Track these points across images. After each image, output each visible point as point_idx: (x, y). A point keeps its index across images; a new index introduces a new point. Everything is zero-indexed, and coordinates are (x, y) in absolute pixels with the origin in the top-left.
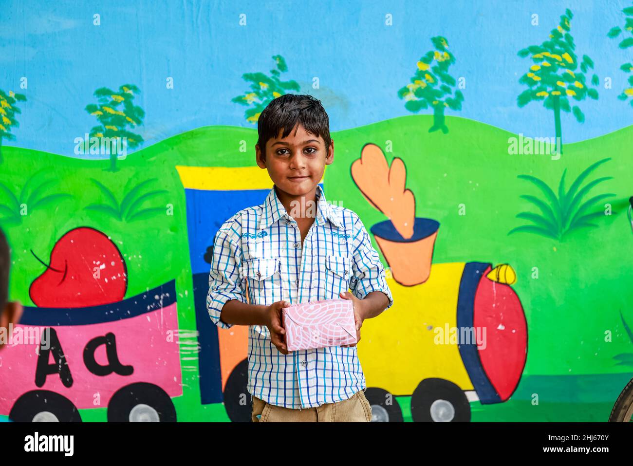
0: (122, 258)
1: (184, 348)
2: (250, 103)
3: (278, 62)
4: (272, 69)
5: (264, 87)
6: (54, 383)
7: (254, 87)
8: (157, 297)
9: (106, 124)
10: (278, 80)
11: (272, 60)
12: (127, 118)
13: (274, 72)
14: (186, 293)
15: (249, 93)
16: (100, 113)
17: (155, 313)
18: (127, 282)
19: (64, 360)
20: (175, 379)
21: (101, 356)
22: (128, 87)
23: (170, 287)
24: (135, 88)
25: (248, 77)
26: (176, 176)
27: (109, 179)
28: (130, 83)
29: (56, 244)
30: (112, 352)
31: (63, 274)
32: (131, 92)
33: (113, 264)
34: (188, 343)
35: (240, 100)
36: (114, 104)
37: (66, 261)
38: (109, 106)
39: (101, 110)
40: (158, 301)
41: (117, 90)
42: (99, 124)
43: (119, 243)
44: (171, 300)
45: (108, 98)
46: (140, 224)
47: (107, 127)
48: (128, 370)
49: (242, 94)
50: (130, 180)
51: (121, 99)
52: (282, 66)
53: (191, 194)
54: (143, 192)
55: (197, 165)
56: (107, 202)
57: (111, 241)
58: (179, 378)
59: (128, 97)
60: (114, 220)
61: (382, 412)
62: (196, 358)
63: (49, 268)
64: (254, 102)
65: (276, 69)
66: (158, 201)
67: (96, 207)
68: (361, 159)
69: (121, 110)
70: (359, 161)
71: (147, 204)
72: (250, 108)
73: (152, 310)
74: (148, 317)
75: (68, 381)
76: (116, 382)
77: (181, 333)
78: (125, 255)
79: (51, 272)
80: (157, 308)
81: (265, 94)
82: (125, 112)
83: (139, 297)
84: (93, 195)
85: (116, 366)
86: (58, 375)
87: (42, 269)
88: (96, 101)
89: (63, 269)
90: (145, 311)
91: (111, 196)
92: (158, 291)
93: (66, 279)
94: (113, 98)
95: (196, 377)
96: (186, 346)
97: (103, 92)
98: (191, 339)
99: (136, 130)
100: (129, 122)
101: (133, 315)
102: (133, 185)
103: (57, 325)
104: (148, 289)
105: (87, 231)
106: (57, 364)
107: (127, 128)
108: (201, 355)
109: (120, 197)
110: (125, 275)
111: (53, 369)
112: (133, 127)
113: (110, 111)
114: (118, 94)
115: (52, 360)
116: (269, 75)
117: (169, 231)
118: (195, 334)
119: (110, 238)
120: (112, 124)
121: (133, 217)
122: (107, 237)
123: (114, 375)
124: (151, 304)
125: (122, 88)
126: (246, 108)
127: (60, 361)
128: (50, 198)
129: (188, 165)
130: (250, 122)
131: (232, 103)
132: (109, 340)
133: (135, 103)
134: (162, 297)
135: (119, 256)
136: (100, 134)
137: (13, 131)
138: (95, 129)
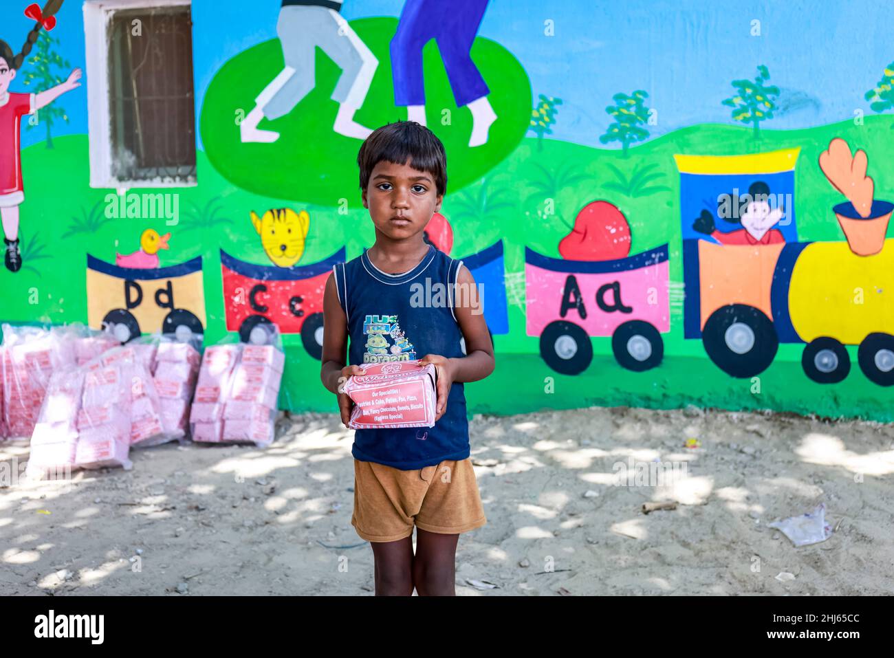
0: (628, 224)
1: (672, 296)
2: (737, 105)
3: (762, 71)
4: (756, 76)
5: (749, 91)
6: (573, 316)
7: (739, 92)
8: (653, 256)
9: (621, 121)
10: (761, 86)
11: (757, 69)
12: (639, 118)
13: (757, 79)
14: (677, 253)
15: (736, 96)
16: (616, 113)
17: (652, 267)
18: (630, 244)
19: (581, 299)
20: (664, 319)
21: (609, 298)
22: (640, 92)
23: (664, 249)
24: (645, 94)
25: (736, 84)
26: (672, 162)
27: (621, 164)
28: (641, 89)
29: (580, 213)
30: (617, 296)
31: (583, 236)
32: (641, 97)
33: (621, 229)
34: (676, 291)
35: (728, 103)
36: (628, 106)
37: (586, 226)
38: (623, 108)
39: (618, 111)
40: (654, 259)
41: (631, 96)
42: (615, 121)
43: (627, 213)
44: (664, 259)
45: (624, 102)
46: (643, 200)
47: (622, 124)
48: (628, 310)
49: (730, 97)
50: (637, 165)
51: (633, 102)
52: (765, 75)
53: (685, 177)
54: (648, 174)
55: (690, 153)
56: (618, 181)
57: (620, 212)
58: (668, 318)
59: (639, 102)
60: (623, 196)
61: (832, 356)
62: (681, 304)
63: (574, 230)
64: (740, 105)
65: (760, 77)
66: (659, 182)
67: (611, 186)
68: (828, 151)
69: (633, 111)
70: (827, 153)
71: (649, 184)
72: (736, 108)
73: (649, 265)
74: (646, 271)
75: (583, 314)
76: (619, 318)
77: (672, 284)
78: (630, 223)
79: (575, 233)
80: (653, 264)
81: (750, 97)
82: (636, 112)
83: (640, 256)
84: (609, 176)
85: (619, 306)
86: (576, 311)
87: (568, 231)
88: (614, 104)
89: (583, 231)
90: (644, 266)
91: (622, 177)
92: (655, 251)
93: (586, 240)
94: (629, 101)
95: (681, 318)
96: (676, 294)
97: (619, 97)
98: (679, 289)
99: (644, 127)
100: (638, 121)
101: (634, 268)
102: (639, 169)
103: (576, 272)
104: (647, 249)
105: (602, 203)
106: (576, 302)
107: (638, 124)
108: (686, 301)
109: (629, 178)
110: (629, 238)
111: (573, 305)
112: (642, 124)
113: (625, 112)
114: (631, 98)
115: (572, 299)
116: (754, 82)
117: (665, 206)
118: (682, 285)
119: (620, 209)
120: (626, 122)
121: (639, 193)
122: (616, 208)
123: (618, 313)
124: (648, 260)
125: (634, 94)
126: (733, 109)
127: (578, 300)
128: (576, 178)
129: (683, 153)
130: (736, 121)
131: (722, 105)
132: (616, 286)
133: (644, 105)
134: (658, 255)
135: (626, 224)
136: (616, 130)
137: (552, 127)
138: (613, 126)
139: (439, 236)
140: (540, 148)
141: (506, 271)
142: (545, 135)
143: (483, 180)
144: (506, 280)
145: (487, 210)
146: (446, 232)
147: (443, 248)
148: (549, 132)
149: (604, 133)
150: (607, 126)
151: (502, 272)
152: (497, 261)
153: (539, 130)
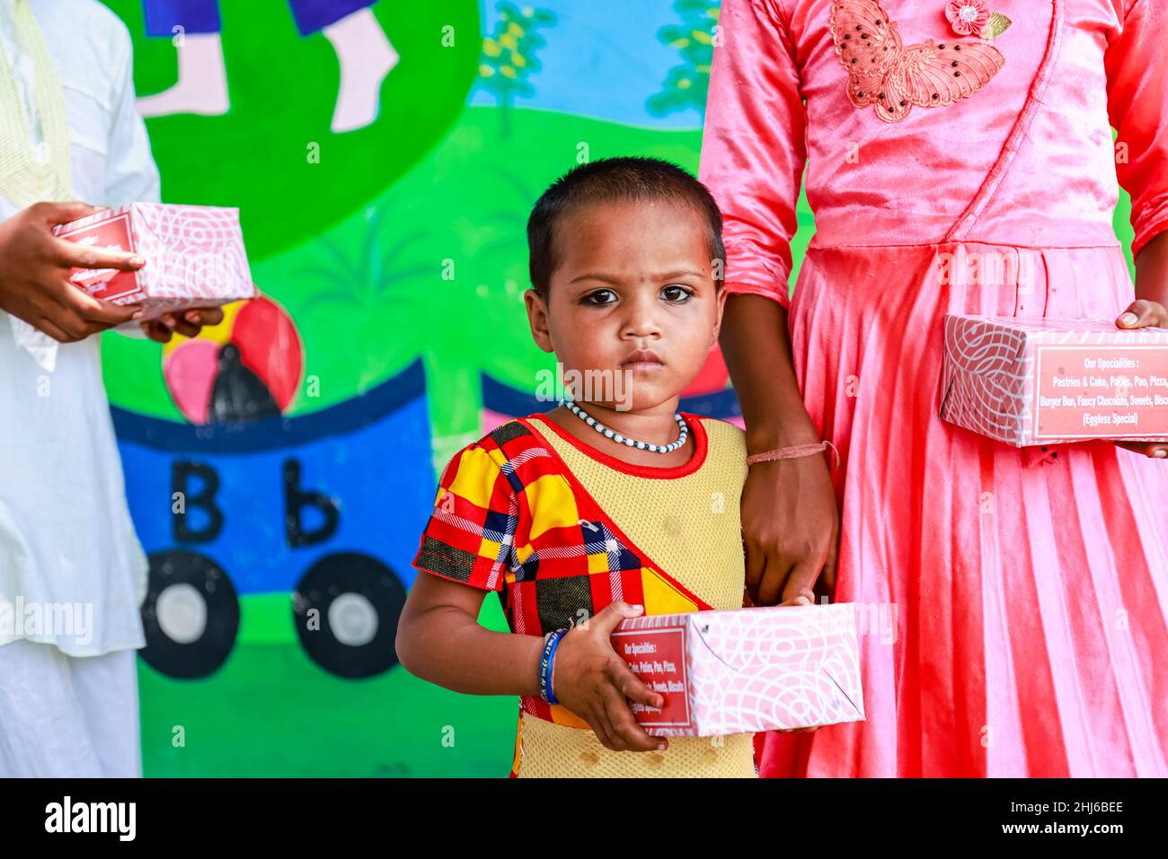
9: (696, 64)
16: (684, 43)
36: (709, 26)
39: (689, 37)
42: (682, 62)
47: (699, 70)
88: (677, 20)
94: (710, 14)
113: (704, 38)
136: (685, 83)
137: (532, 79)
138: (678, 73)
139: (266, 353)
140: (506, 130)
141: (435, 430)
142: (517, 98)
143: (369, 213)
144: (435, 453)
145: (384, 283)
146: (283, 341)
147: (279, 381)
148: (527, 91)
149: (656, 90)
150: (662, 74)
151: (426, 434)
152: (411, 410)
153: (502, 87)
